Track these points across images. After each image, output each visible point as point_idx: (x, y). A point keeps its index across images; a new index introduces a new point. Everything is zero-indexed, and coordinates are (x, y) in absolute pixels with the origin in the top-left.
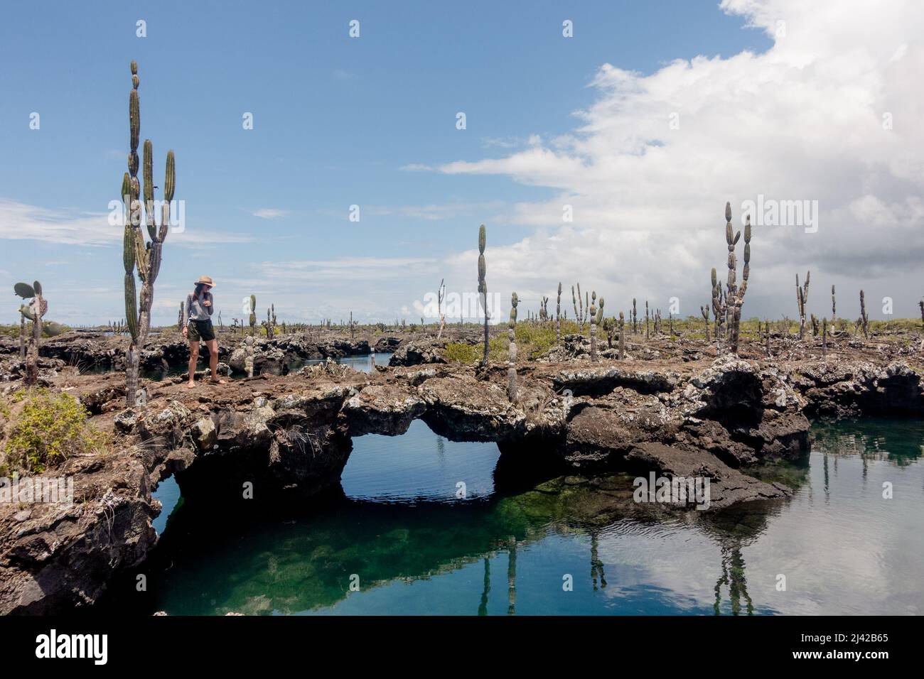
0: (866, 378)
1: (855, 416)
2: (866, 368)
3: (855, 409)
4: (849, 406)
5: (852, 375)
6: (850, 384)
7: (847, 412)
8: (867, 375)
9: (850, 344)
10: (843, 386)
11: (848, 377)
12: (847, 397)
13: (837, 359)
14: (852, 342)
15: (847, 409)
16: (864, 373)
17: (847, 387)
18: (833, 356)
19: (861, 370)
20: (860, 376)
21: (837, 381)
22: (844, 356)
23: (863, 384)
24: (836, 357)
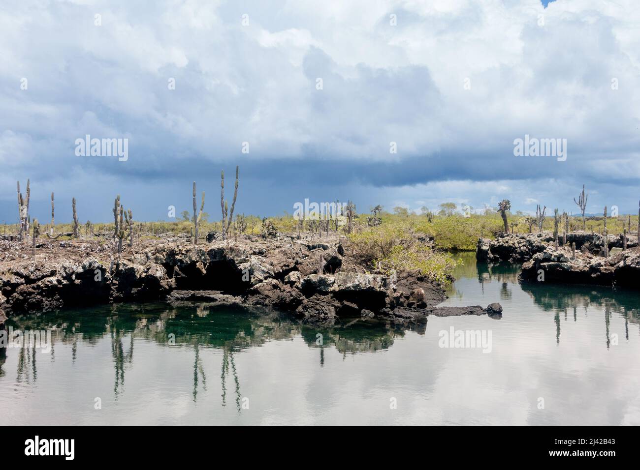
0: (66, 273)
1: (58, 307)
2: (67, 264)
3: (58, 300)
4: (53, 298)
5: (56, 271)
6: (54, 279)
7: (51, 304)
8: (67, 271)
9: (61, 244)
10: (48, 281)
11: (53, 273)
12: (51, 291)
13: (45, 258)
14: (63, 243)
15: (50, 301)
16: (65, 268)
17: (51, 282)
18: (42, 255)
19: (63, 266)
20: (62, 272)
21: (43, 277)
22: (51, 255)
23: (64, 278)
24: (45, 256)
